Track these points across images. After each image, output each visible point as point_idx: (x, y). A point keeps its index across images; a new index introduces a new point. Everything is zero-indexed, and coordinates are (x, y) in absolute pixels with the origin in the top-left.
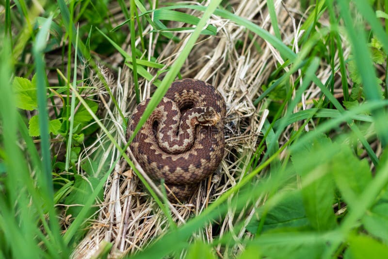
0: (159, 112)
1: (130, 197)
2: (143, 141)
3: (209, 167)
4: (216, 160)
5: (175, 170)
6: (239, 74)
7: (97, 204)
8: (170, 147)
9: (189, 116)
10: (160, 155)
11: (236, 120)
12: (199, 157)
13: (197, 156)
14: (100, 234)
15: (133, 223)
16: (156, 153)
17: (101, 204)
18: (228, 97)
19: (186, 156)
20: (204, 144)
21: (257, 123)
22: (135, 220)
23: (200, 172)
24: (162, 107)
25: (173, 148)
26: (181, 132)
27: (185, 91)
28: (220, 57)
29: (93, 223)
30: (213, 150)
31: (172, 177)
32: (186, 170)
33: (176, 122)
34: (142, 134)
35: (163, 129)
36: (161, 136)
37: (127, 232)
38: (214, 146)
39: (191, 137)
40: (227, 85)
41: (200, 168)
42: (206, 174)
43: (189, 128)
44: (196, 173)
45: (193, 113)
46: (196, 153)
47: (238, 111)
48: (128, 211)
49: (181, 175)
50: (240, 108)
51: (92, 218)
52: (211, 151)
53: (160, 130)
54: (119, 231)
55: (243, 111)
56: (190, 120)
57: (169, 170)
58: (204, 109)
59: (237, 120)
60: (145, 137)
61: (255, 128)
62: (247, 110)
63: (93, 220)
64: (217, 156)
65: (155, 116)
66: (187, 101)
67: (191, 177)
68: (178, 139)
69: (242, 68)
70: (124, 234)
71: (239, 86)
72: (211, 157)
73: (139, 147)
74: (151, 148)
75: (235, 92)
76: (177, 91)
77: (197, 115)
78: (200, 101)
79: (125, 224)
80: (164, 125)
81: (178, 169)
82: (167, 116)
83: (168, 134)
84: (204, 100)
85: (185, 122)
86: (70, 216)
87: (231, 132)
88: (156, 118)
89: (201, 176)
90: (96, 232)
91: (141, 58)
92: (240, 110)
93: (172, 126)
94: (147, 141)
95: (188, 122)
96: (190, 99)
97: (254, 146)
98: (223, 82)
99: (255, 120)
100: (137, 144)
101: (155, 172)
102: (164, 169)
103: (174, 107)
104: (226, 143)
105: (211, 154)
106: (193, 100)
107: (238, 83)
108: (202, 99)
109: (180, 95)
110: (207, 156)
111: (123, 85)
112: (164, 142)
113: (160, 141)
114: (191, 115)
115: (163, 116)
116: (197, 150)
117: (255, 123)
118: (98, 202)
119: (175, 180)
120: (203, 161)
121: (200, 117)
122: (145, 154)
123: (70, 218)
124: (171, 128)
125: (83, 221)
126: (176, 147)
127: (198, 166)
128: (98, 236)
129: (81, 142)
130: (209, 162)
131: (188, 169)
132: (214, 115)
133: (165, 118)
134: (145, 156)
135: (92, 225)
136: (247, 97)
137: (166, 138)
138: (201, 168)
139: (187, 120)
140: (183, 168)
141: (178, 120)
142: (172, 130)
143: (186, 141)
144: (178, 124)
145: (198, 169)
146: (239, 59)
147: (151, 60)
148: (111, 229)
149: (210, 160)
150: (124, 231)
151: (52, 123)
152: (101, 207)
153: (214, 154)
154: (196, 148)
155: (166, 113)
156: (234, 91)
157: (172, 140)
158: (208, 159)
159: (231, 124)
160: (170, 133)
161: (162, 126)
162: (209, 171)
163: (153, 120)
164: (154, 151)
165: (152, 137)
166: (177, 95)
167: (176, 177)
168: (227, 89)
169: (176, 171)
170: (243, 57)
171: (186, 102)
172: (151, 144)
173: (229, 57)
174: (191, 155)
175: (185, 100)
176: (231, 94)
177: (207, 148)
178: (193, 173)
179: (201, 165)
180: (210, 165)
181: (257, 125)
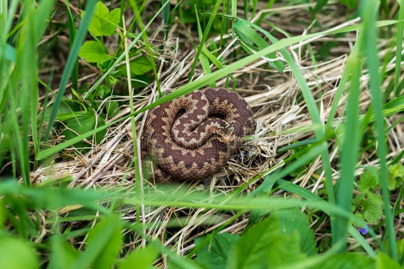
0: (191, 103)
1: (122, 155)
2: (161, 117)
3: (197, 173)
4: (207, 172)
5: (167, 156)
6: (284, 118)
7: (91, 142)
8: (178, 136)
9: (212, 123)
10: (165, 137)
11: (252, 153)
12: (194, 159)
13: (193, 158)
14: (77, 167)
15: (109, 176)
16: (163, 134)
17: (94, 144)
18: (261, 130)
19: (185, 152)
20: (206, 152)
21: (269, 167)
22: (113, 175)
23: (186, 172)
24: (196, 101)
25: (179, 139)
26: (196, 131)
27: (226, 101)
28: (279, 95)
29: (77, 154)
30: (210, 162)
31: (162, 161)
32: (176, 163)
33: (198, 120)
34: (164, 111)
35: (183, 118)
36: (178, 122)
37: (99, 180)
38: (213, 160)
39: (201, 140)
40: (268, 121)
41: (188, 168)
42: (191, 177)
43: (204, 132)
44: (183, 170)
45: (217, 123)
46: (194, 155)
47: (259, 146)
48: (111, 164)
49: (169, 164)
50: (262, 145)
51: (79, 150)
52: (208, 161)
53: (181, 118)
54: (93, 175)
55: (264, 150)
56: (210, 126)
57: (163, 154)
58: (227, 125)
59: (254, 153)
60: (166, 115)
61: (265, 170)
62: (268, 151)
63: (78, 152)
64: (210, 168)
65: (186, 105)
66: (222, 110)
67: (176, 170)
68: (189, 135)
69: (290, 115)
70: (95, 179)
71: (277, 128)
72: (204, 166)
73: (154, 120)
74: (163, 127)
75: (269, 131)
76: (220, 97)
77: (219, 126)
78: (232, 117)
79: (102, 172)
80: (187, 117)
81: (170, 157)
82: (195, 111)
83: (185, 125)
84: (235, 119)
85: (205, 125)
86: (64, 136)
87: (241, 160)
88: (186, 107)
89: (185, 176)
90: (76, 163)
91: (212, 52)
92: (262, 147)
93: (192, 121)
94: (164, 119)
95: (208, 127)
96: (225, 110)
97: (253, 183)
98: (267, 116)
99: (269, 163)
100: (154, 116)
101: (151, 148)
102: (159, 150)
103: (205, 108)
104: (228, 165)
105: (205, 163)
106: (228, 113)
107: (277, 125)
108: (235, 117)
109: (220, 102)
110: (201, 163)
111: (185, 65)
112: (176, 129)
113: (174, 127)
114: (214, 123)
115: (192, 108)
116: (197, 153)
117: (268, 166)
118: (93, 141)
119: (163, 165)
120: (195, 165)
121: (219, 129)
122: (154, 128)
123: (62, 138)
124: (190, 122)
125: (70, 147)
126: (182, 140)
127: (188, 166)
128: (75, 167)
129: (113, 85)
130: (200, 169)
131: (178, 163)
132: (229, 135)
133: (191, 112)
134: (153, 130)
135: (75, 156)
136: (276, 140)
137: (181, 128)
138: (190, 169)
139: (208, 125)
140: (174, 159)
141: (201, 120)
142: (190, 124)
143: (194, 141)
144: (198, 123)
145: (187, 169)
146: (293, 106)
147: (220, 59)
148: (87, 169)
149: (202, 167)
150: (97, 178)
151: (104, 56)
152: (92, 146)
153: (208, 165)
154: (198, 151)
155: (196, 108)
156: (269, 129)
157: (183, 132)
158: (201, 166)
159: (246, 153)
160: (186, 125)
161: (185, 116)
162: (194, 177)
163: (182, 107)
164: (164, 131)
165: (171, 119)
166: (217, 100)
167: (165, 163)
168: (266, 123)
169: (167, 158)
170: (297, 107)
171: (220, 111)
172: (164, 124)
173: (286, 99)
174: (189, 154)
175: (221, 108)
176: (265, 130)
177: (206, 158)
178: (180, 169)
179: (191, 166)
180: (198, 172)
181: (268, 169)
